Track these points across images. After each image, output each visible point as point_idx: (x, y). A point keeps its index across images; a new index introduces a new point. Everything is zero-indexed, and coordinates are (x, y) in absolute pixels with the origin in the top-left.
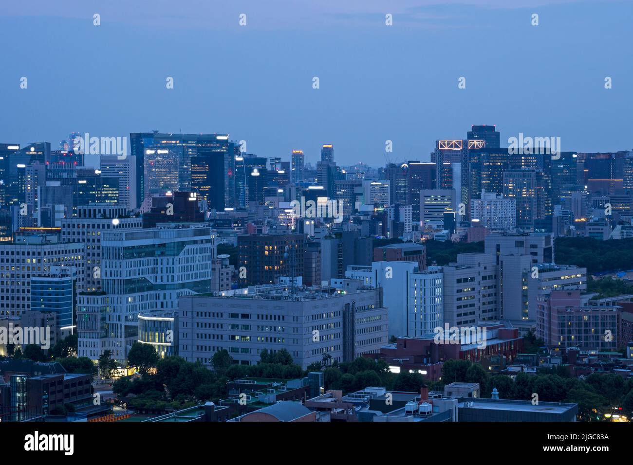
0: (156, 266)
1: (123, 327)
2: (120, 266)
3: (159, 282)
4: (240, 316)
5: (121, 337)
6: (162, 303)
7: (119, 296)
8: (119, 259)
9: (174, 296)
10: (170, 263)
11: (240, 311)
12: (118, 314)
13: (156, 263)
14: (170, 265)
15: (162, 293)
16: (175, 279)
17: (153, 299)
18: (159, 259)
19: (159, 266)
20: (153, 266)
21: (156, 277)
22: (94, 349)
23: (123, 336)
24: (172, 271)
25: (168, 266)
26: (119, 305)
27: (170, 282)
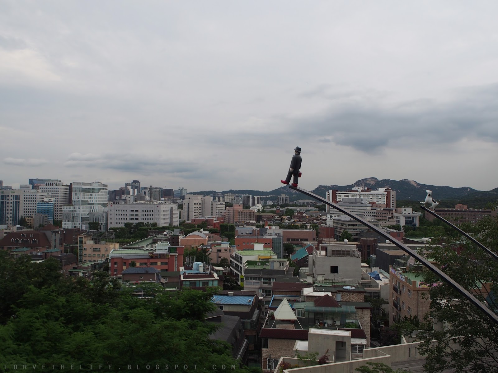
0: (91, 196)
1: (81, 218)
2: (80, 195)
3: (92, 202)
4: (134, 211)
5: (80, 221)
6: (93, 210)
7: (79, 206)
8: (79, 192)
9: (97, 208)
10: (96, 195)
11: (135, 209)
12: (78, 213)
13: (91, 195)
14: (96, 196)
15: (93, 206)
16: (98, 201)
17: (89, 208)
18: (92, 194)
19: (92, 196)
20: (90, 196)
21: (91, 201)
22: (69, 226)
23: (81, 221)
24: (97, 198)
25: (95, 197)
26: (79, 210)
27: (96, 202)
